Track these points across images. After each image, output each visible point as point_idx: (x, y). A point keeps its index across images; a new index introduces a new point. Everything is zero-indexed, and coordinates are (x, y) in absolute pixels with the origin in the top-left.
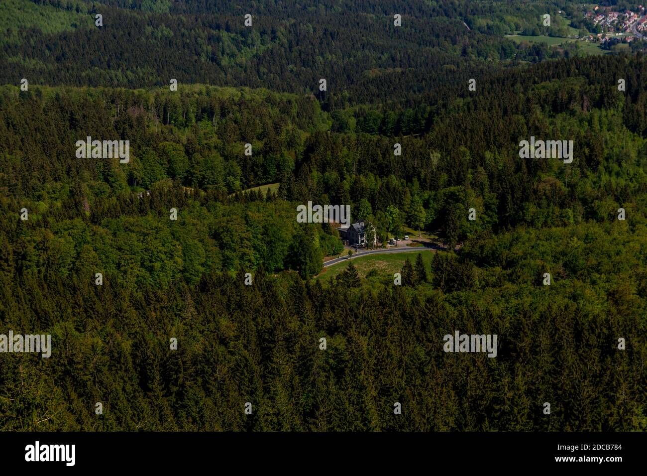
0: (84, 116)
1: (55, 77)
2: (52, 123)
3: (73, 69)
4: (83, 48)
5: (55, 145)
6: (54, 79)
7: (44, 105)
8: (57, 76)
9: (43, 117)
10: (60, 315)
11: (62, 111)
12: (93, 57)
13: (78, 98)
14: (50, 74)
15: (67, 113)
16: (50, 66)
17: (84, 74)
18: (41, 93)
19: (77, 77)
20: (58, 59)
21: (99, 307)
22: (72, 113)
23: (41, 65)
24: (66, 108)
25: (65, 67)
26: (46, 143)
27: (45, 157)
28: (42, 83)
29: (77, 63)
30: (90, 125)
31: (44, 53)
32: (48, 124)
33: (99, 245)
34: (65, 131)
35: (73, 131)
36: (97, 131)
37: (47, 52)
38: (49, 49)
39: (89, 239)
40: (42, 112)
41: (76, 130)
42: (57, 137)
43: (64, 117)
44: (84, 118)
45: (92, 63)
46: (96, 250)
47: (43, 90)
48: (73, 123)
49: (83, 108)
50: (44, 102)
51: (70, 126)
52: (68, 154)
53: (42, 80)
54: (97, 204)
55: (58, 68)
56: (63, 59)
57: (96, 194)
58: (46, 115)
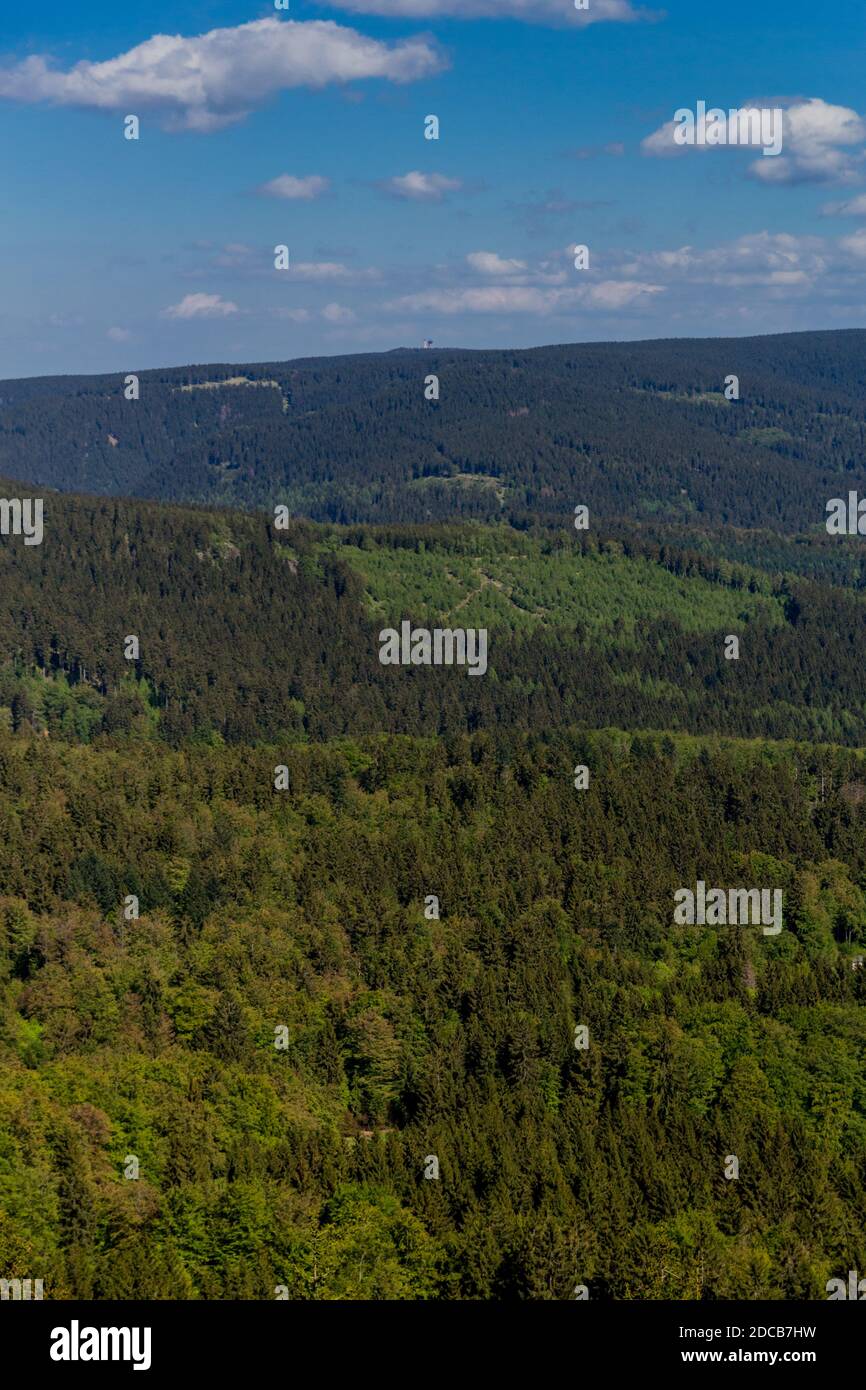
0: (755, 797)
1: (702, 717)
2: (692, 807)
3: (736, 702)
4: (759, 662)
5: (695, 851)
6: (698, 720)
7: (678, 771)
8: (705, 715)
9: (674, 795)
10: (687, 1194)
11: (712, 784)
12: (776, 680)
13: (745, 761)
14: (691, 710)
15: (721, 788)
16: (693, 696)
17: (757, 713)
18: (672, 746)
19: (743, 718)
20: (709, 682)
21: (766, 1185)
22: (731, 790)
23: (674, 692)
24: (720, 779)
25: (721, 697)
26: (677, 845)
27: (673, 874)
28: (674, 727)
29: (744, 692)
30: (764, 815)
31: (683, 669)
32: (683, 809)
33: (771, 1059)
34: (715, 825)
35: (731, 824)
36: (778, 827)
37: (689, 667)
38: (693, 661)
39: (752, 1044)
40: (672, 784)
41: (737, 824)
42: (698, 834)
43: (715, 797)
44: (753, 801)
45: (775, 693)
46: (764, 1067)
47: (677, 742)
48: (732, 809)
49: (753, 781)
50: (677, 765)
51: (726, 814)
52: (719, 872)
53: (676, 721)
54: (772, 974)
55: (708, 700)
56: (719, 682)
57: (770, 955)
58: (681, 790)
